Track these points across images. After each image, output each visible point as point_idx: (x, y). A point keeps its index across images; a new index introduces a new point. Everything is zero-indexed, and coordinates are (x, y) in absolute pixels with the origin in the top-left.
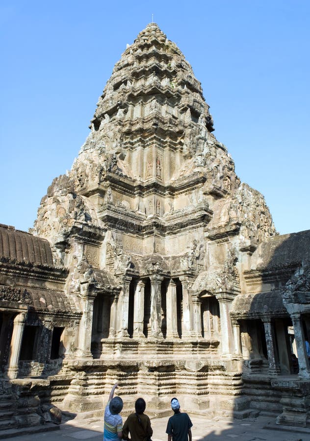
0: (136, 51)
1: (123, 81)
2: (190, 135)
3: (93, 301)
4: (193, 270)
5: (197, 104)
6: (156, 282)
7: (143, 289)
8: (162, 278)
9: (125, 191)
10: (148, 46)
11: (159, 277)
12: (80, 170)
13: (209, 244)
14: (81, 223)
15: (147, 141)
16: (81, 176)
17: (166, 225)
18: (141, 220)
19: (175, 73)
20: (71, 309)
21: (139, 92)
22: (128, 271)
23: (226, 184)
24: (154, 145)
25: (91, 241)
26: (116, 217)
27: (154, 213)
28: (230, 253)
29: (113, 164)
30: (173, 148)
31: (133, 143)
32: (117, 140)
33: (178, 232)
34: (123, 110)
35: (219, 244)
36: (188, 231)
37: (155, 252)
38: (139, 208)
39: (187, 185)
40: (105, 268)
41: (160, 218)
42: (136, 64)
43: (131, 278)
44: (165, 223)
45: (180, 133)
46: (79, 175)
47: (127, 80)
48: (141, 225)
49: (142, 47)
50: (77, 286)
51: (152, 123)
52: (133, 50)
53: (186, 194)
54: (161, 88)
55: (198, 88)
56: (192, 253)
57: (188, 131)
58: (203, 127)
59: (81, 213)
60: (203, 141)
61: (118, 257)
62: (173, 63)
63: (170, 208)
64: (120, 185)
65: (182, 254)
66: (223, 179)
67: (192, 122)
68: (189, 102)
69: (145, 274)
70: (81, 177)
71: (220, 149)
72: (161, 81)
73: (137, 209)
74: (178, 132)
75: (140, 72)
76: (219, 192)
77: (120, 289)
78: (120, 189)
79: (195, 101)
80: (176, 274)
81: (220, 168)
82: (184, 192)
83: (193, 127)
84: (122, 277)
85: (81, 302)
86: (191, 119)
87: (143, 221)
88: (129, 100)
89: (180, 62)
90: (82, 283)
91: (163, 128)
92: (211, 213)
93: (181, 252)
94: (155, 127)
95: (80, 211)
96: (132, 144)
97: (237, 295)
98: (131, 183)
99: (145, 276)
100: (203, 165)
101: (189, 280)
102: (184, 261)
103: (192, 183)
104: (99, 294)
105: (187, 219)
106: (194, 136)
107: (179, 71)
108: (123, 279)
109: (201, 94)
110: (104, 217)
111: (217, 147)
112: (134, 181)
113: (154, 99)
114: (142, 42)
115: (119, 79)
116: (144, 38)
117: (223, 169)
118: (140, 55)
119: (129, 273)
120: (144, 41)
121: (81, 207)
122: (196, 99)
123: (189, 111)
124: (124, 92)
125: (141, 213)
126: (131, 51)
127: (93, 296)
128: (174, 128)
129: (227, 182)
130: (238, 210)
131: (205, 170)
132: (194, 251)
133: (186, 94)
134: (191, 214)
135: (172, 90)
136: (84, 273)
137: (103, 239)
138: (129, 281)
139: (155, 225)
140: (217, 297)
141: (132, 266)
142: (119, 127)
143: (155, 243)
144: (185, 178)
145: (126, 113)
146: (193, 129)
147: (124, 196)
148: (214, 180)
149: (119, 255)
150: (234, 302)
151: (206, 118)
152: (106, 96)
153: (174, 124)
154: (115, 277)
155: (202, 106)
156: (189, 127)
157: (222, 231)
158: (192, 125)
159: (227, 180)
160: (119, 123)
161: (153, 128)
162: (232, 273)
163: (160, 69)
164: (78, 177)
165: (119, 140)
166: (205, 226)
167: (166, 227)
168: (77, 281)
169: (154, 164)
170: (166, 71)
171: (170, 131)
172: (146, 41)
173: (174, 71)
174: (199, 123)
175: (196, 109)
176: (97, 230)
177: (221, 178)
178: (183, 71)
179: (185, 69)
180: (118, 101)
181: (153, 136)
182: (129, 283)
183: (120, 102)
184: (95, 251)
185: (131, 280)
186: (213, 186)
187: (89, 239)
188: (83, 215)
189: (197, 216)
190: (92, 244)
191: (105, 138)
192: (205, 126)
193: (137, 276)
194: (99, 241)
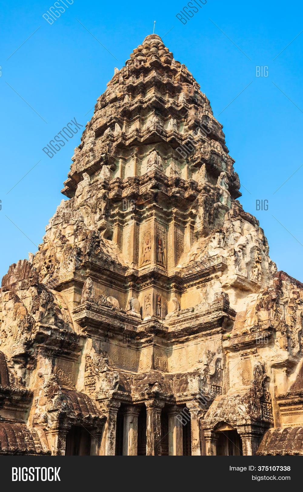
0: (127, 78)
1: (108, 124)
2: (205, 202)
3: (65, 436)
5: (216, 157)
6: (155, 410)
7: (136, 420)
8: (163, 404)
9: (112, 282)
10: (146, 71)
12: (48, 254)
13: (230, 357)
14: (49, 329)
15: (144, 212)
16: (50, 261)
17: (170, 331)
18: (135, 324)
19: (184, 111)
20: (34, 447)
21: (132, 140)
22: (114, 394)
23: (256, 273)
24: (154, 217)
25: (63, 352)
26: (99, 320)
27: (152, 314)
30: (180, 221)
31: (123, 214)
32: (100, 210)
33: (187, 340)
34: (109, 167)
35: (243, 358)
36: (199, 339)
37: (154, 367)
38: (131, 307)
39: (200, 274)
40: (82, 390)
41: (161, 321)
42: (127, 99)
43: (120, 404)
44: (167, 328)
45: (192, 198)
46: (47, 261)
47: (114, 123)
48: (135, 330)
49: (136, 73)
50: (43, 415)
51: (151, 185)
52: (123, 77)
53: (198, 288)
55: (219, 134)
56: (205, 370)
57: (202, 197)
58: (223, 190)
59: (49, 314)
60: (224, 211)
61: (101, 374)
62: (182, 98)
63: (176, 307)
64: (105, 275)
65: (191, 370)
66: (251, 266)
67: (207, 183)
68: (204, 154)
69: (139, 398)
70: (50, 264)
71: (247, 223)
72: (164, 124)
73: (129, 309)
74: (187, 199)
75: (134, 110)
76: (244, 284)
77: (105, 419)
78: (105, 280)
79: (213, 152)
80: (182, 399)
81: (248, 250)
82: (195, 284)
83: (209, 191)
84: (106, 402)
85: (48, 437)
86: (206, 180)
87: (137, 325)
88: (117, 152)
89: (192, 95)
90: (50, 412)
91: (165, 193)
92: (233, 313)
93: (190, 368)
94: (155, 191)
95: (47, 312)
96: (123, 216)
98: (121, 273)
99: (139, 401)
100: (222, 245)
101: (201, 407)
102: (194, 380)
103: (206, 271)
104: (73, 426)
105: (198, 322)
106: (211, 205)
107: (191, 108)
108: (108, 406)
109: (222, 142)
110: (82, 319)
111: (243, 220)
112: (126, 269)
113: (153, 150)
114: (136, 65)
115: (103, 121)
116: (139, 58)
117: (251, 252)
118: (134, 85)
119: (116, 397)
120: (140, 63)
121: (49, 306)
122: (215, 150)
123: (203, 167)
124: (110, 140)
125: (135, 314)
126: (121, 79)
127: (65, 429)
128: (182, 192)
129: (256, 269)
130: (271, 310)
132: (207, 367)
133: (201, 143)
134: (204, 315)
135: (179, 137)
136: (53, 397)
137: (81, 350)
138: (117, 408)
139: (154, 331)
140: (239, 431)
141: (120, 388)
142: (103, 191)
143: (153, 355)
144: (197, 264)
145: (114, 170)
146: (210, 193)
147: (111, 290)
148: (237, 268)
149: (102, 372)
151: (229, 178)
152: (85, 145)
153: (183, 187)
154: (97, 403)
155: (223, 160)
156: (203, 191)
157: (247, 339)
158: (208, 188)
159: (256, 267)
160: (103, 186)
161: (152, 192)
164: (45, 263)
165: (103, 210)
166: (223, 332)
167: (169, 333)
168: (44, 407)
169: (153, 244)
170: (171, 108)
171: (176, 197)
172: (142, 63)
173: (183, 108)
174: (218, 185)
175: (215, 165)
176: (72, 338)
177: (247, 264)
178: (197, 109)
179: (199, 105)
180: (102, 154)
181: (152, 205)
182: (117, 410)
183: (104, 154)
184: (70, 366)
185: (119, 406)
186: (237, 276)
187: (61, 351)
188: (51, 317)
189: (213, 318)
190: (64, 357)
191: (84, 207)
192: (228, 190)
193: (127, 401)
194: (75, 353)
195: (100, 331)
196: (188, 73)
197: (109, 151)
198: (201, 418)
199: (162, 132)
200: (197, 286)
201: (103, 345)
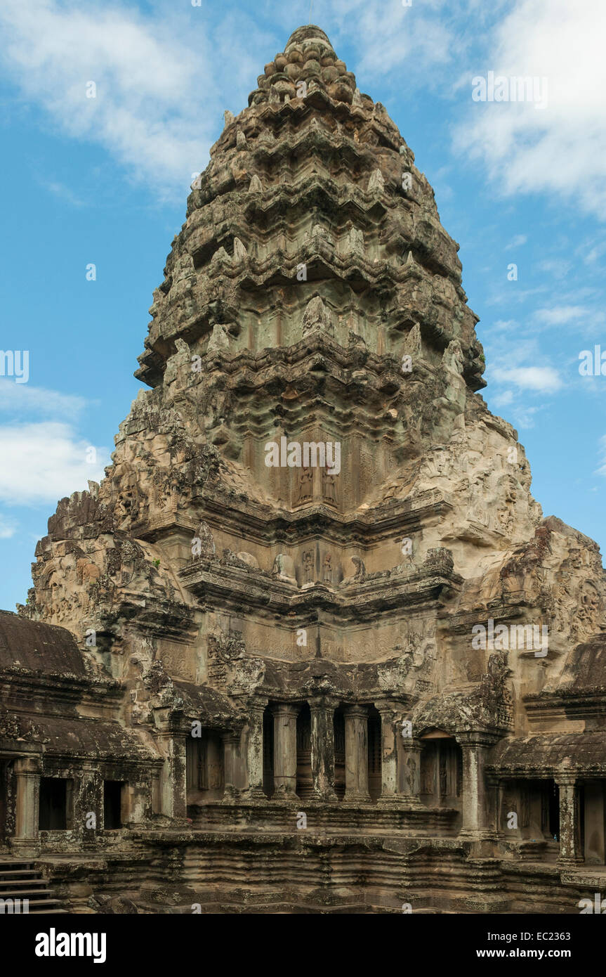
0: (255, 136)
1: (219, 240)
7: (293, 723)
10: (295, 119)
12: (124, 483)
15: (298, 414)
16: (130, 495)
19: (378, 211)
20: (137, 752)
21: (270, 273)
22: (258, 688)
23: (504, 519)
27: (316, 579)
31: (259, 417)
33: (378, 618)
34: (227, 327)
36: (397, 618)
38: (280, 568)
39: (402, 519)
40: (206, 683)
42: (256, 185)
46: (124, 494)
47: (232, 237)
50: (145, 715)
51: (311, 364)
52: (246, 133)
53: (398, 541)
55: (449, 263)
58: (453, 375)
60: (452, 413)
61: (234, 663)
62: (375, 182)
65: (383, 660)
69: (298, 695)
70: (130, 499)
72: (337, 239)
75: (272, 209)
76: (481, 535)
77: (244, 720)
78: (231, 525)
80: (368, 697)
82: (392, 536)
83: (425, 376)
84: (245, 699)
85: (158, 741)
86: (421, 354)
87: (291, 595)
90: (156, 710)
92: (459, 580)
93: (380, 656)
94: (320, 375)
96: (258, 420)
99: (297, 698)
102: (388, 673)
105: (397, 592)
107: (393, 206)
108: (249, 704)
109: (456, 280)
110: (197, 585)
112: (267, 509)
113: (315, 295)
115: (208, 233)
116: (280, 86)
118: (270, 151)
119: (260, 692)
120: (283, 100)
122: (442, 296)
123: (416, 330)
124: (226, 274)
126: (241, 137)
129: (505, 513)
134: (408, 582)
136: (159, 691)
140: (459, 739)
141: (267, 681)
142: (218, 374)
144: (397, 504)
146: (427, 381)
147: (242, 541)
149: (236, 660)
151: (465, 352)
152: (175, 284)
154: (230, 699)
159: (507, 509)
160: (217, 364)
161: (314, 377)
164: (121, 498)
167: (346, 607)
168: (146, 704)
170: (351, 205)
173: (378, 206)
178: (407, 208)
179: (411, 200)
180: (211, 302)
181: (314, 400)
189: (423, 587)
190: (172, 638)
191: (182, 403)
192: (461, 374)
195: (228, 602)
196: (388, 124)
199: (333, 257)
200: (395, 539)
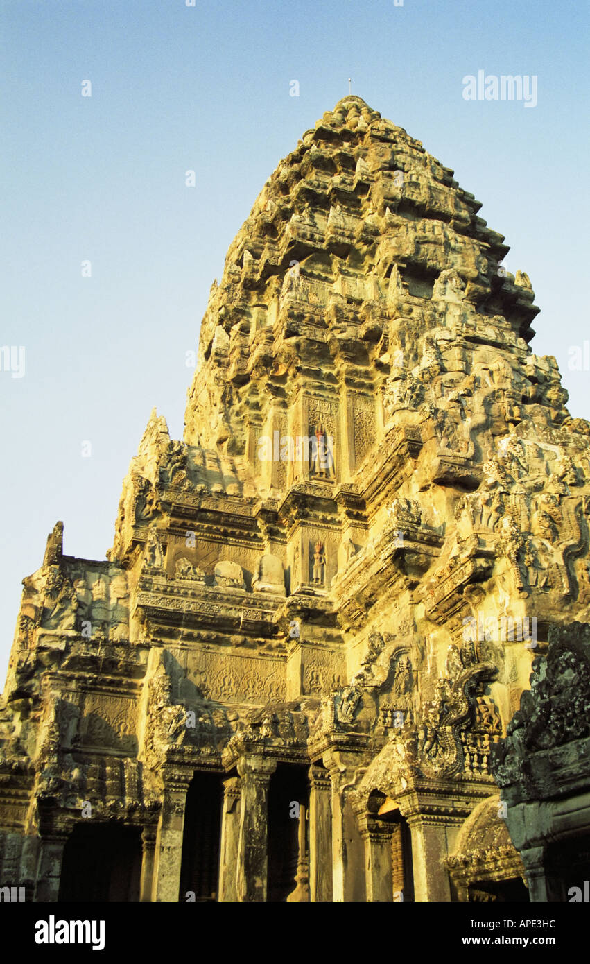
2: (401, 334)
3: (62, 848)
4: (355, 729)
5: (432, 247)
6: (250, 779)
8: (269, 764)
9: (225, 534)
11: (254, 763)
13: (435, 641)
14: (61, 638)
17: (335, 608)
18: (268, 607)
24: (302, 391)
25: (103, 682)
26: (171, 607)
28: (455, 655)
29: (170, 468)
30: (362, 385)
32: (215, 405)
35: (454, 635)
37: (303, 690)
41: (318, 592)
43: (192, 773)
44: (332, 604)
45: (373, 336)
48: (268, 618)
54: (317, 237)
56: (360, 676)
57: (394, 326)
59: (62, 610)
63: (346, 556)
64: (207, 521)
66: (490, 431)
67: (406, 298)
68: (399, 248)
71: (483, 349)
73: (255, 578)
74: (366, 338)
79: (422, 241)
81: (476, 401)
88: (247, 298)
89: (388, 158)
91: (319, 338)
95: (59, 606)
97: (487, 796)
98: (241, 511)
100: (406, 404)
101: (347, 763)
103: (389, 467)
104: (77, 825)
106: (417, 336)
111: (469, 344)
117: (487, 403)
121: (61, 595)
125: (267, 587)
127: (59, 833)
128: (349, 329)
130: (486, 510)
131: (415, 418)
132: (368, 670)
133: (390, 230)
135: (347, 233)
137: (143, 675)
138: (185, 781)
139: (299, 612)
143: (302, 666)
145: (248, 332)
148: (443, 442)
150: (469, 821)
153: (355, 319)
155: (454, 250)
156: (397, 314)
158: (406, 306)
162: (457, 723)
163: (319, 191)
165: (220, 405)
166: (414, 586)
171: (339, 340)
174: (436, 296)
175: (430, 263)
176: (120, 651)
177: (475, 430)
182: (185, 788)
183: (223, 308)
184: (123, 709)
185: (190, 779)
186: (440, 458)
187: (96, 678)
188: (69, 616)
193: (210, 766)
194: (134, 681)
197: (231, 301)
198: (346, 788)
201: (194, 658)
